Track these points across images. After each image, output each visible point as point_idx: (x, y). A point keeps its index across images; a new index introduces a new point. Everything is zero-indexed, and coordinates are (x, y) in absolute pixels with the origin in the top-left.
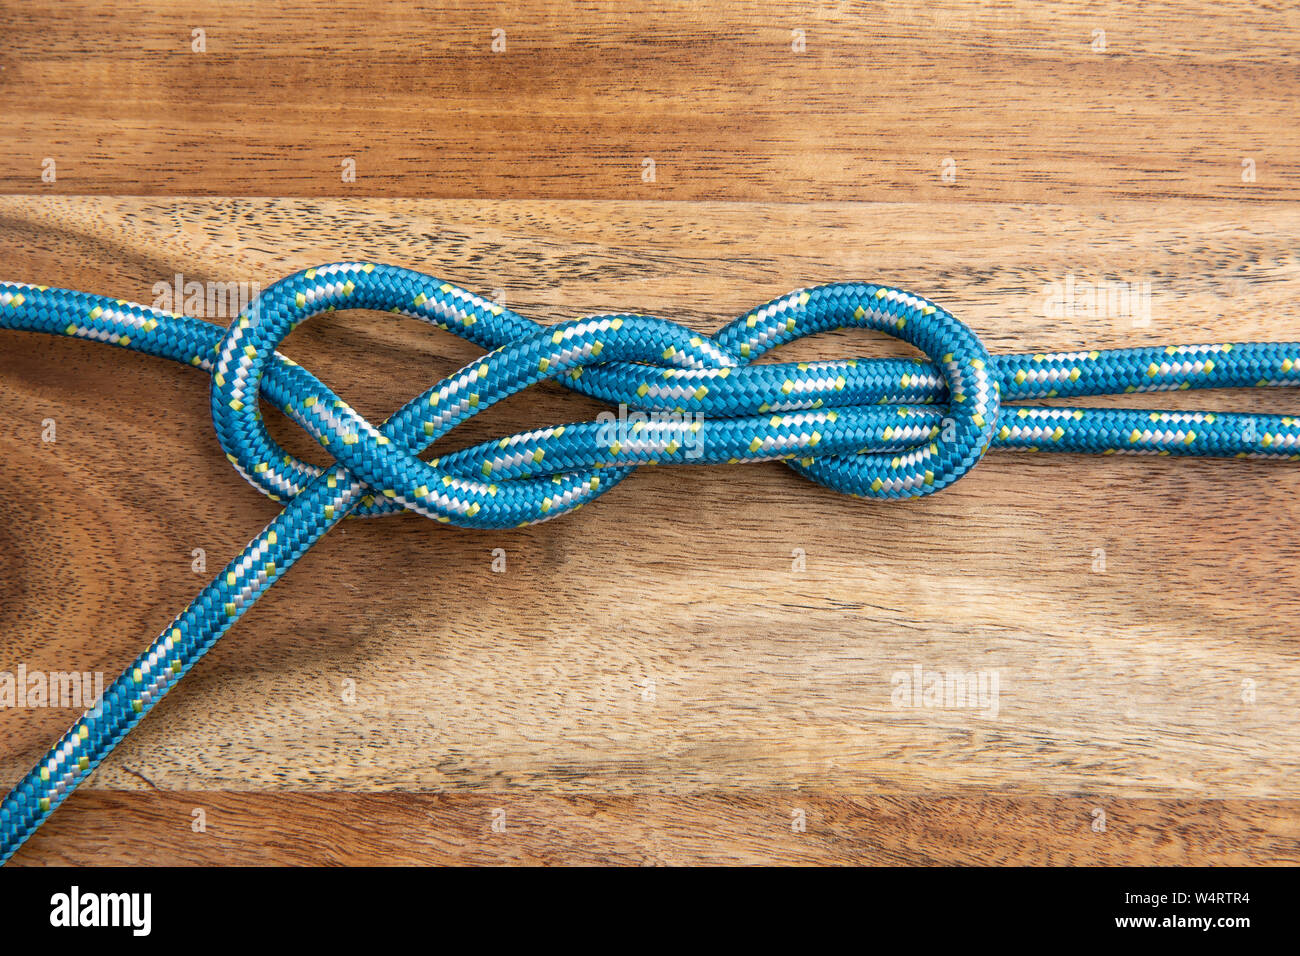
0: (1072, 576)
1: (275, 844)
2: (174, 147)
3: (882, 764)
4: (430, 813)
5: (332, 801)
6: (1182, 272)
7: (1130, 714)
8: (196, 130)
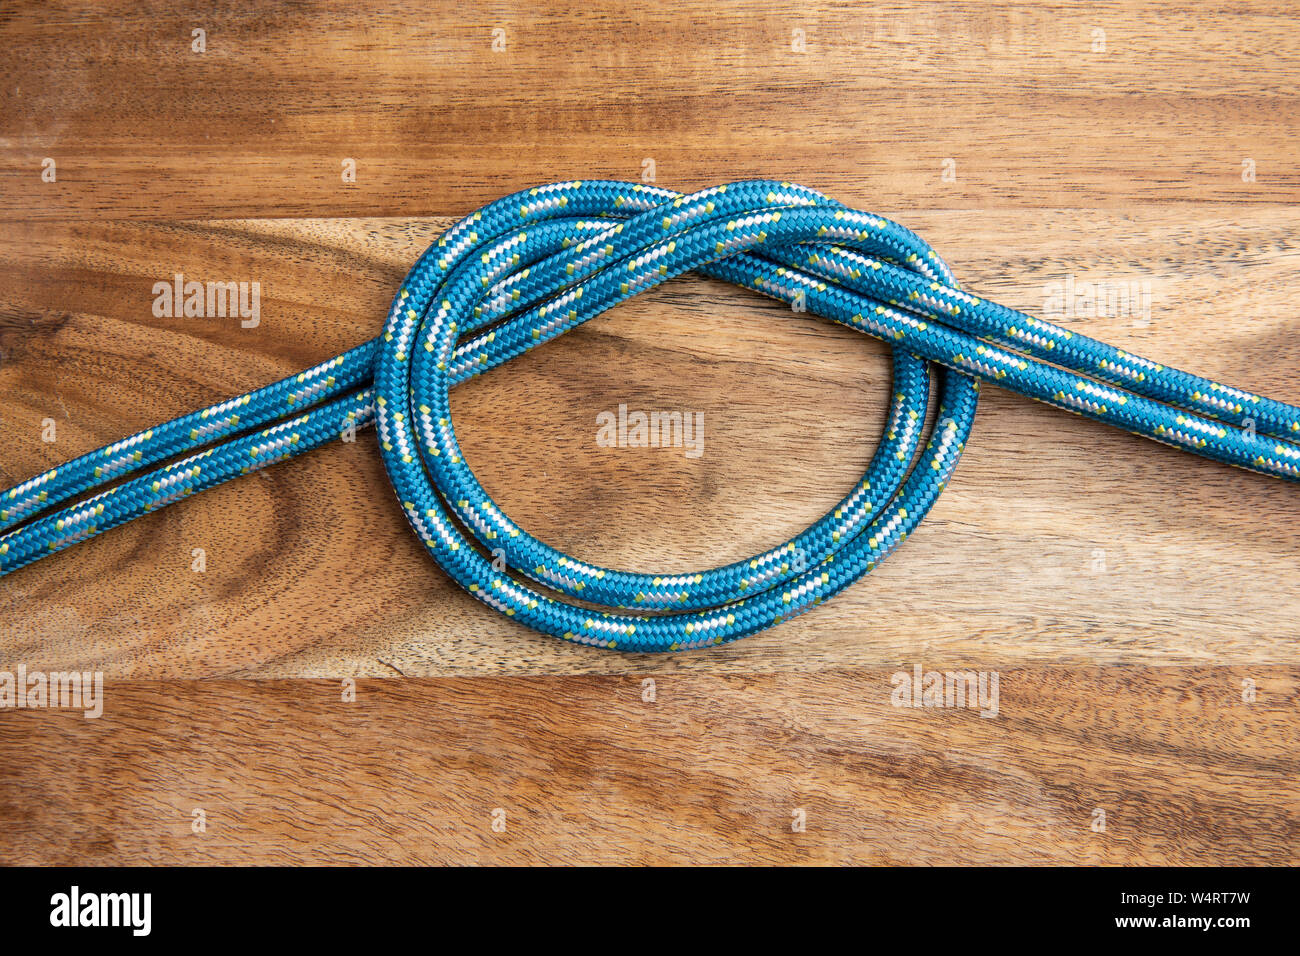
0: (1109, 495)
1: (498, 717)
2: (406, 178)
3: (966, 645)
4: (618, 690)
5: (541, 682)
6: (1189, 259)
7: (1157, 601)
8: (422, 165)
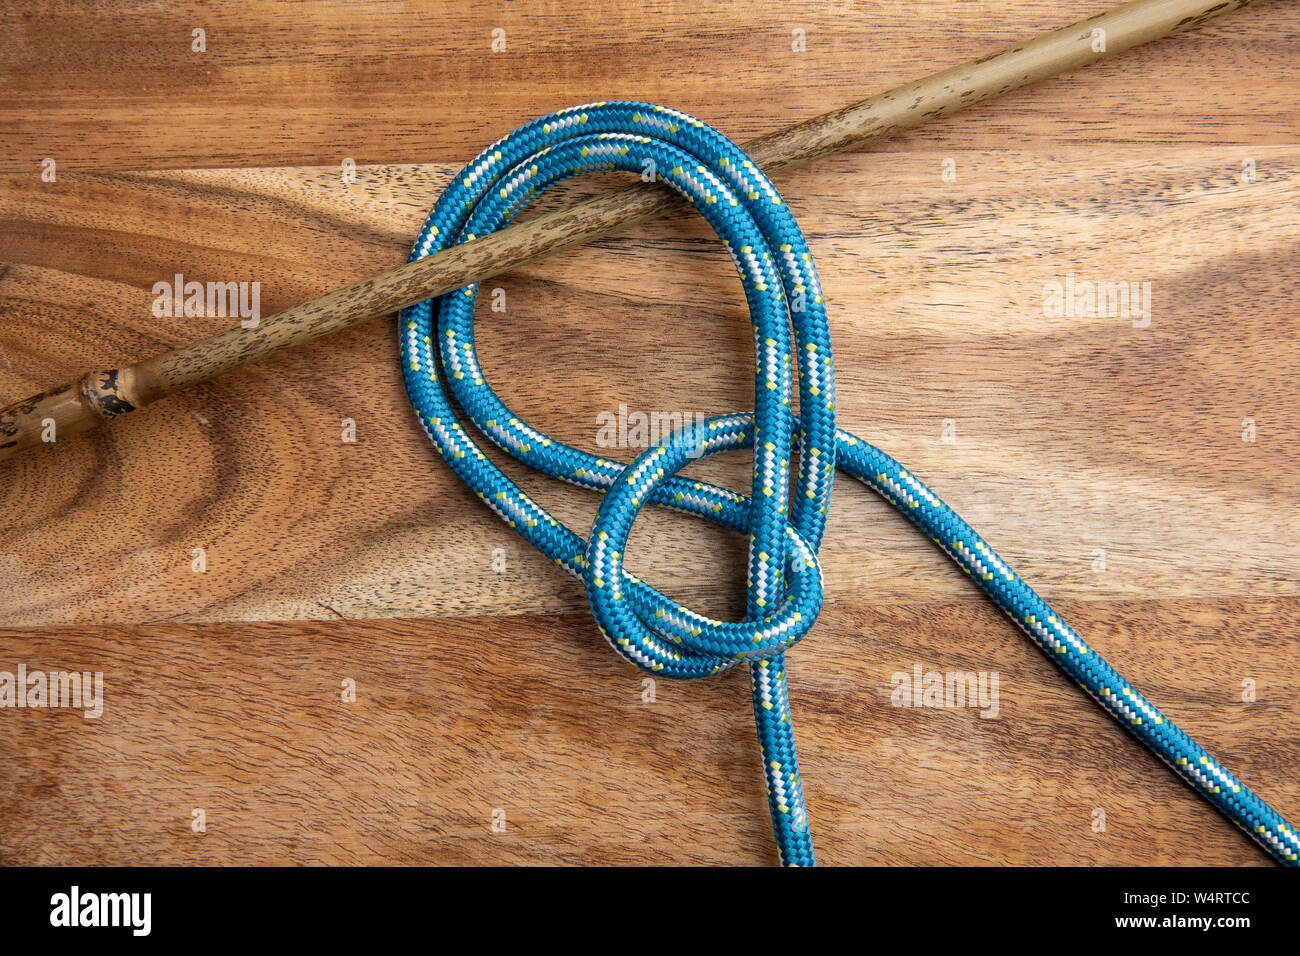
0: (1038, 433)
1: (435, 658)
2: (341, 128)
3: (898, 581)
4: (554, 630)
5: (479, 623)
6: (1114, 198)
7: (1086, 537)
8: (357, 114)
